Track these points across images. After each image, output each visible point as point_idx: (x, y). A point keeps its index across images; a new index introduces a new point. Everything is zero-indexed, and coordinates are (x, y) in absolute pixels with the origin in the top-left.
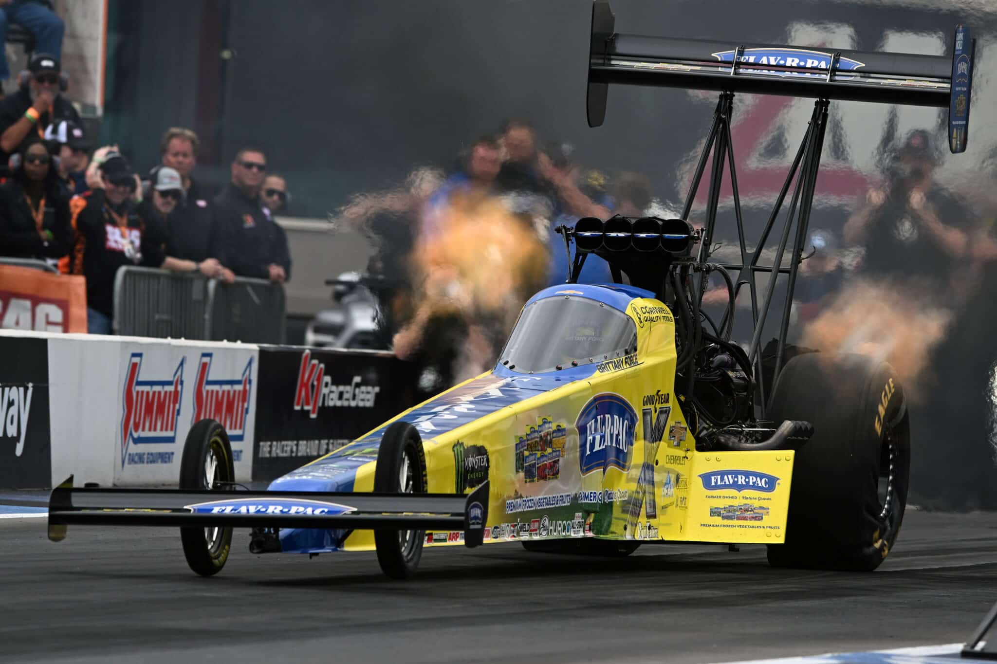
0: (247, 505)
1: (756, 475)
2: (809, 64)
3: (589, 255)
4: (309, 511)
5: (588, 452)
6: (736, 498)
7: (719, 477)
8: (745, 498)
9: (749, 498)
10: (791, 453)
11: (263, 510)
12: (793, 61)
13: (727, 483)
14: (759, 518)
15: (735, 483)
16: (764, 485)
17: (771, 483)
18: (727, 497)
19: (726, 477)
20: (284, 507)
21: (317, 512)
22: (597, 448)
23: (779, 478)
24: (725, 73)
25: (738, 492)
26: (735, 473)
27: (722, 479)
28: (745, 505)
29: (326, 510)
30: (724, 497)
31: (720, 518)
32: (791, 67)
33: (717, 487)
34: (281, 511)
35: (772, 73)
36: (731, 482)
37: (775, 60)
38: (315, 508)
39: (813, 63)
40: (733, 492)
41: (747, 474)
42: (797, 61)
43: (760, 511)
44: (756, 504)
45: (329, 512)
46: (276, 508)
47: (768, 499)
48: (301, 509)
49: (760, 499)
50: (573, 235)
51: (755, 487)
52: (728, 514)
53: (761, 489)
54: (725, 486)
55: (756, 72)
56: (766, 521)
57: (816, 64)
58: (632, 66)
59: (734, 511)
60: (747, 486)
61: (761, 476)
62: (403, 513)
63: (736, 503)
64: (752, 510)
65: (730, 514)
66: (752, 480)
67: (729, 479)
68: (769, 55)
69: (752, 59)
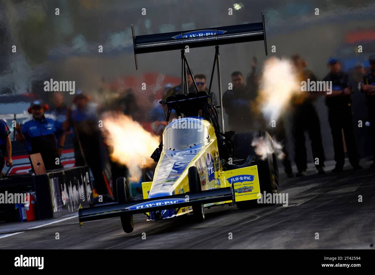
0: (148, 204)
1: (246, 176)
2: (207, 34)
3: (172, 109)
4: (172, 202)
5: (210, 175)
6: (241, 185)
7: (233, 179)
8: (244, 184)
9: (245, 184)
10: (256, 166)
11: (155, 205)
12: (201, 35)
13: (237, 180)
14: (250, 191)
16: (249, 179)
17: (252, 178)
18: (238, 185)
19: (236, 178)
20: (162, 203)
21: (175, 202)
22: (212, 173)
23: (253, 175)
24: (180, 43)
25: (241, 183)
26: (239, 176)
27: (235, 179)
28: (245, 187)
29: (178, 201)
30: (237, 185)
31: (237, 193)
32: (201, 37)
33: (234, 182)
34: (161, 204)
35: (195, 40)
36: (238, 180)
37: (195, 35)
38: (173, 201)
39: (208, 34)
41: (243, 176)
42: (202, 34)
43: (251, 188)
44: (249, 186)
45: (179, 202)
46: (159, 204)
47: (252, 184)
48: (168, 202)
49: (249, 184)
50: (166, 103)
51: (247, 180)
54: (236, 182)
55: (189, 41)
56: (253, 191)
57: (209, 34)
58: (146, 46)
59: (242, 189)
60: (244, 180)
61: (248, 176)
62: (206, 198)
63: (241, 187)
64: (247, 189)
65: (240, 191)
66: (245, 178)
67: (237, 179)
68: (192, 34)
69: (186, 37)
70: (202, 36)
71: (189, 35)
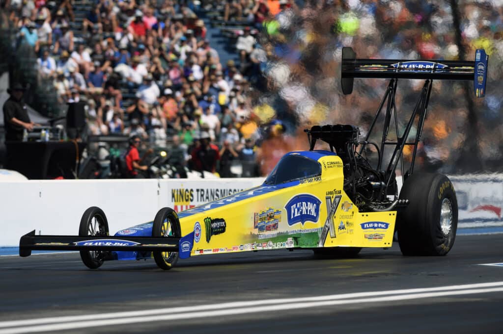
1: (381, 223)
7: (367, 225)
9: (378, 232)
10: (395, 212)
14: (381, 238)
15: (373, 226)
17: (387, 225)
18: (370, 232)
23: (389, 223)
26: (374, 223)
27: (369, 225)
28: (377, 234)
31: (368, 239)
33: (367, 228)
37: (415, 66)
39: (428, 66)
40: (373, 230)
41: (378, 223)
42: (422, 66)
43: (382, 236)
47: (385, 231)
49: (382, 231)
50: (310, 133)
51: (381, 228)
52: (370, 237)
53: (383, 228)
54: (370, 228)
55: (407, 71)
57: (430, 66)
59: (373, 236)
60: (378, 227)
61: (383, 223)
64: (378, 236)
66: (380, 225)
67: (371, 225)
68: (412, 64)
69: (406, 66)
70: (421, 67)
71: (409, 64)
